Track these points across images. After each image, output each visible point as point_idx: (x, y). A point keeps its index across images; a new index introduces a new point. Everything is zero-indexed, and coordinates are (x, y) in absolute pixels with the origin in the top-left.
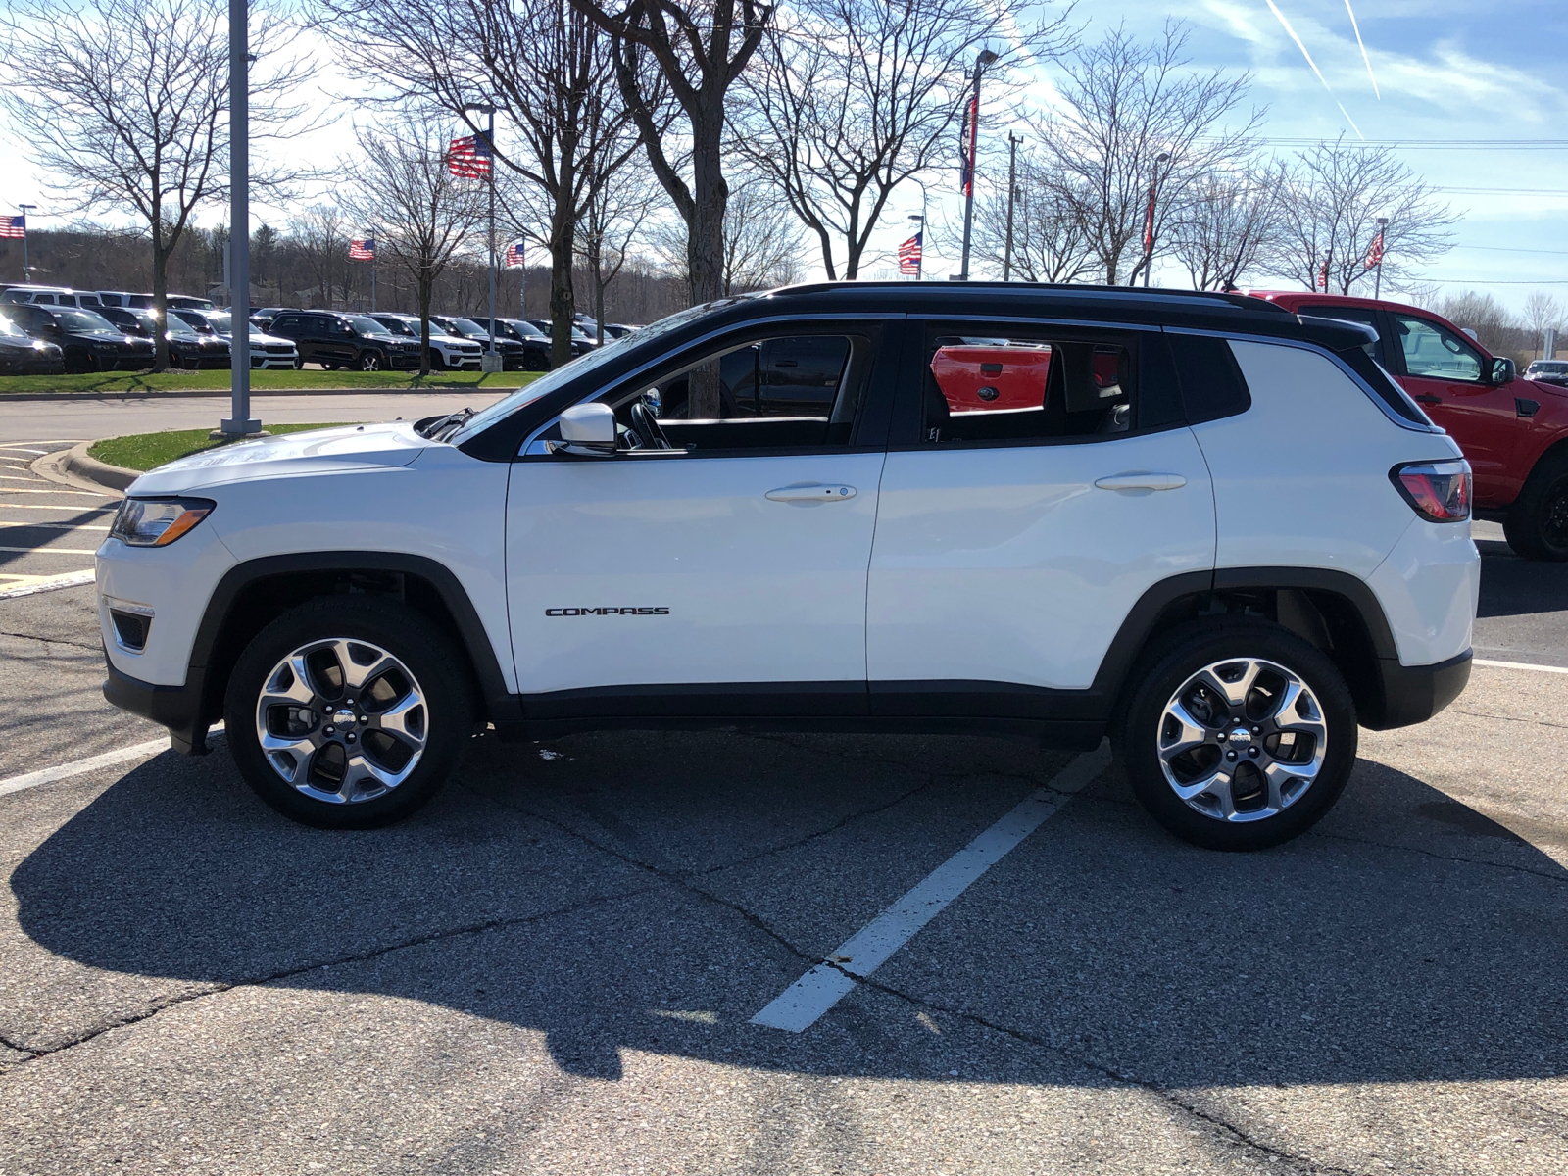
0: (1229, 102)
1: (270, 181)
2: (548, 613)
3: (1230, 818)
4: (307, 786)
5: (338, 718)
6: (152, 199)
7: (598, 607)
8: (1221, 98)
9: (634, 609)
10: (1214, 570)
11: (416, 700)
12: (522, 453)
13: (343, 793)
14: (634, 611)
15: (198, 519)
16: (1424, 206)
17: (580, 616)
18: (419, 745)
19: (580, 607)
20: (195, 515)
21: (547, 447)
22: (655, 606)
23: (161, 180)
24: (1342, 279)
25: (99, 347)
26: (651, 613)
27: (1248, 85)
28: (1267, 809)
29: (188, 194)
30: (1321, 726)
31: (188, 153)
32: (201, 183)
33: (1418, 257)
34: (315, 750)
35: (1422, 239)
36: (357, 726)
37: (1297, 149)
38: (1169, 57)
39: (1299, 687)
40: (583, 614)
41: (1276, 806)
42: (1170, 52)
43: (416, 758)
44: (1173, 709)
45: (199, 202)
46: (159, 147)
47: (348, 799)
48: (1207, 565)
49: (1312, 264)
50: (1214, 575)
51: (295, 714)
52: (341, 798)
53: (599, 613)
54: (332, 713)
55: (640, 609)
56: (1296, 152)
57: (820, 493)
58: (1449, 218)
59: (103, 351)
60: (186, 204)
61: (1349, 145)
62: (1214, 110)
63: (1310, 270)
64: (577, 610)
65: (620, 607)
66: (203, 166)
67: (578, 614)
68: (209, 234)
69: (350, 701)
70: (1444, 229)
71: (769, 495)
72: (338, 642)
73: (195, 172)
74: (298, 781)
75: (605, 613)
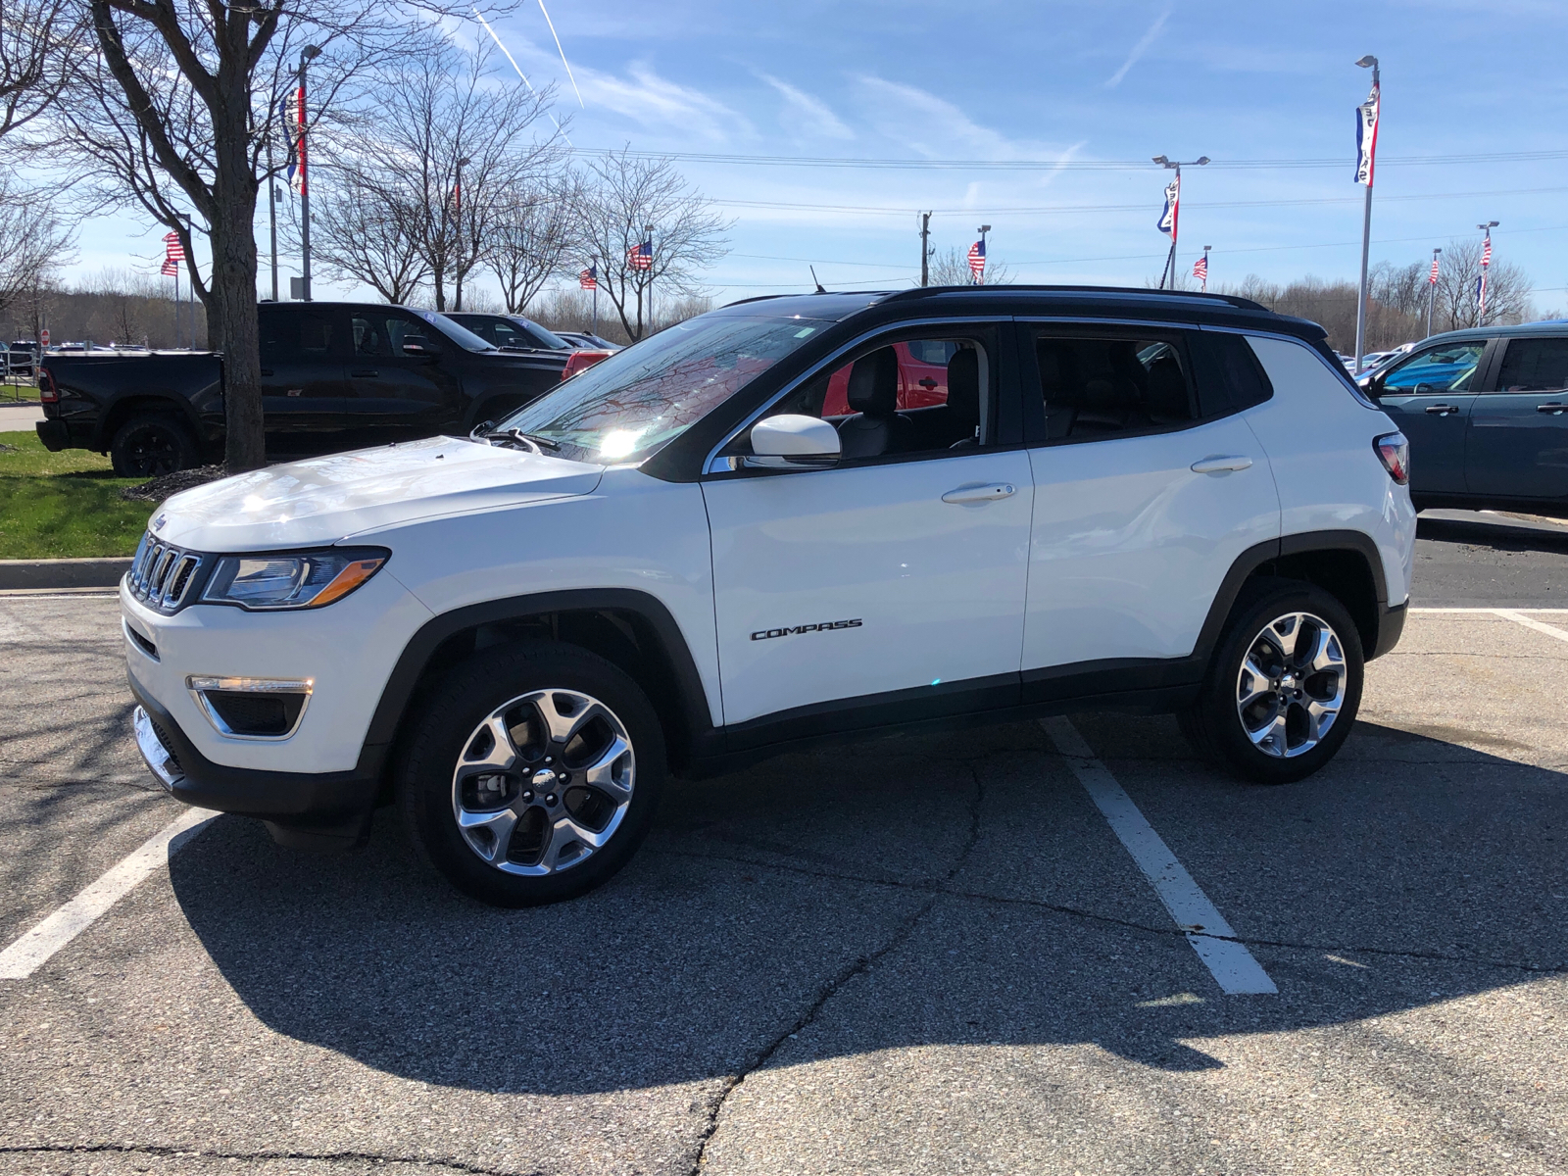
0: (539, 110)
3: (1286, 754)
4: (507, 863)
5: (538, 780)
7: (798, 625)
8: (531, 106)
9: (831, 624)
10: (1280, 538)
11: (623, 747)
12: (705, 472)
13: (546, 864)
14: (831, 627)
15: (369, 571)
16: (705, 213)
17: (782, 637)
18: (623, 797)
19: (782, 627)
20: (364, 566)
21: (731, 464)
22: (849, 619)
24: (635, 283)
26: (846, 626)
27: (555, 94)
28: (1309, 742)
30: (1343, 665)
33: (700, 263)
34: (519, 819)
35: (703, 246)
36: (558, 785)
37: (588, 158)
38: (480, 64)
39: (1328, 634)
40: (785, 634)
41: (1315, 738)
42: (481, 59)
43: (622, 810)
44: (1247, 665)
47: (553, 868)
48: (1274, 534)
49: (608, 268)
50: (1280, 543)
51: (484, 783)
52: (543, 869)
53: (799, 632)
54: (532, 774)
55: (836, 624)
56: (585, 161)
57: (991, 492)
58: (724, 225)
61: (637, 156)
62: (524, 118)
63: (607, 274)
64: (780, 631)
65: (818, 623)
67: (780, 635)
69: (549, 759)
70: (720, 236)
71: (945, 498)
72: (543, 694)
74: (499, 859)
75: (804, 631)
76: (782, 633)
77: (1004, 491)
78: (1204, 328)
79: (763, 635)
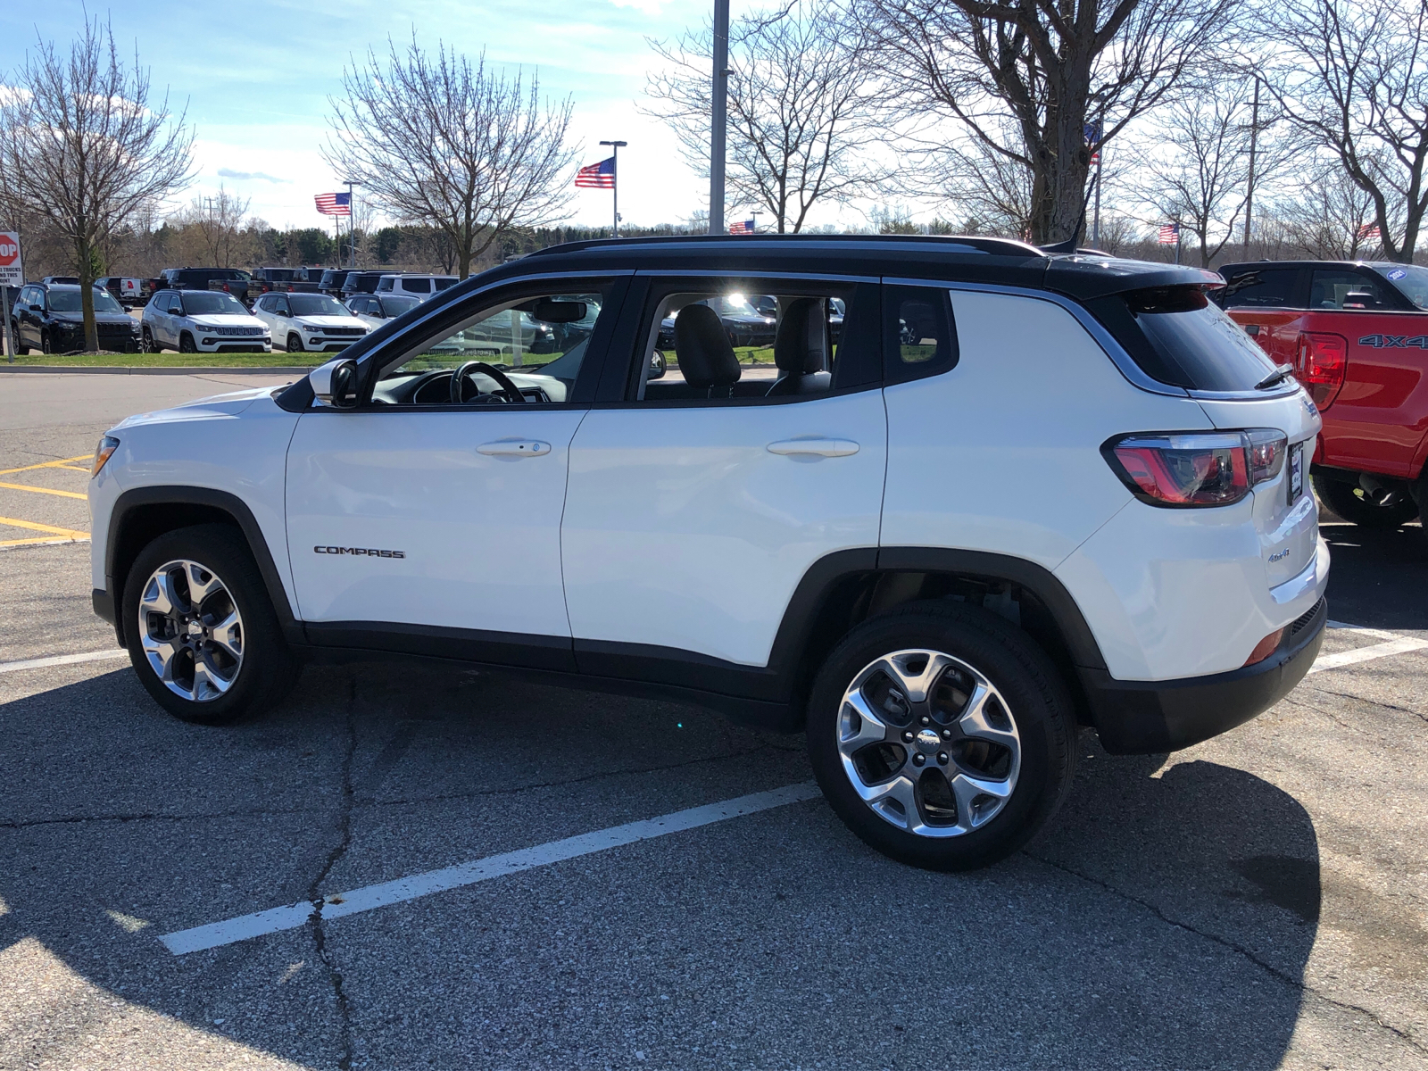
1: (873, 179)
2: (316, 549)
3: (915, 829)
4: (172, 683)
5: (192, 628)
6: (779, 200)
7: (352, 547)
9: (378, 552)
10: (879, 548)
11: (235, 619)
12: (314, 404)
13: (194, 692)
14: (378, 554)
15: (108, 455)
17: (339, 555)
18: (238, 660)
19: (339, 546)
20: (108, 451)
22: (393, 550)
23: (787, 184)
25: (739, 326)
26: (390, 556)
28: (957, 827)
29: (807, 195)
30: (1012, 738)
31: (806, 160)
32: (818, 184)
34: (175, 653)
36: (202, 636)
39: (985, 690)
40: (342, 552)
41: (965, 825)
44: (852, 698)
45: (815, 202)
46: (787, 155)
47: (197, 698)
48: (871, 543)
50: (879, 552)
52: (192, 695)
53: (353, 553)
54: (189, 623)
55: (382, 552)
57: (514, 448)
59: (740, 330)
60: (805, 204)
64: (337, 549)
65: (367, 548)
66: (820, 170)
67: (337, 553)
68: (925, 228)
69: (199, 615)
71: (478, 449)
72: (186, 563)
73: (812, 176)
74: (166, 677)
75: (357, 553)
76: (340, 551)
77: (528, 448)
78: (887, 281)
79: (322, 550)
